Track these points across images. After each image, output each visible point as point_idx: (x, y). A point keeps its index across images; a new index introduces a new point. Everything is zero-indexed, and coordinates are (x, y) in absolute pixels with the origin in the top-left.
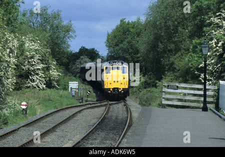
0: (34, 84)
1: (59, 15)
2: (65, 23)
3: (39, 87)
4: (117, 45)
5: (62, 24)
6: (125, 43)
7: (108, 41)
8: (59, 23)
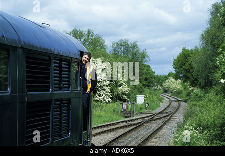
0: (101, 98)
1: (137, 45)
2: (141, 51)
3: (105, 101)
4: (181, 67)
5: (140, 52)
6: (187, 65)
7: (174, 64)
8: (138, 51)
